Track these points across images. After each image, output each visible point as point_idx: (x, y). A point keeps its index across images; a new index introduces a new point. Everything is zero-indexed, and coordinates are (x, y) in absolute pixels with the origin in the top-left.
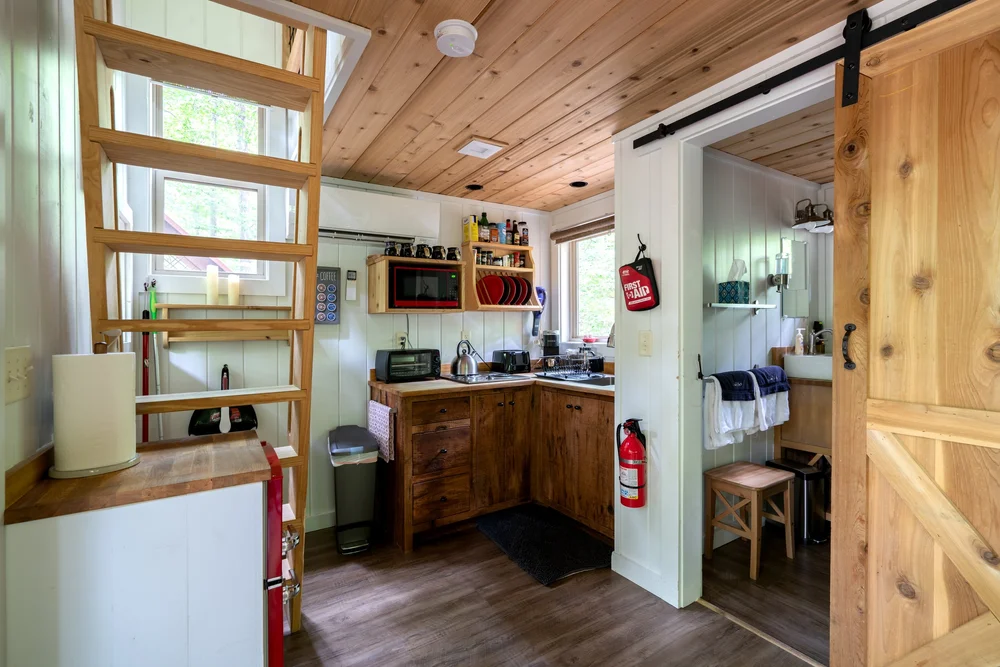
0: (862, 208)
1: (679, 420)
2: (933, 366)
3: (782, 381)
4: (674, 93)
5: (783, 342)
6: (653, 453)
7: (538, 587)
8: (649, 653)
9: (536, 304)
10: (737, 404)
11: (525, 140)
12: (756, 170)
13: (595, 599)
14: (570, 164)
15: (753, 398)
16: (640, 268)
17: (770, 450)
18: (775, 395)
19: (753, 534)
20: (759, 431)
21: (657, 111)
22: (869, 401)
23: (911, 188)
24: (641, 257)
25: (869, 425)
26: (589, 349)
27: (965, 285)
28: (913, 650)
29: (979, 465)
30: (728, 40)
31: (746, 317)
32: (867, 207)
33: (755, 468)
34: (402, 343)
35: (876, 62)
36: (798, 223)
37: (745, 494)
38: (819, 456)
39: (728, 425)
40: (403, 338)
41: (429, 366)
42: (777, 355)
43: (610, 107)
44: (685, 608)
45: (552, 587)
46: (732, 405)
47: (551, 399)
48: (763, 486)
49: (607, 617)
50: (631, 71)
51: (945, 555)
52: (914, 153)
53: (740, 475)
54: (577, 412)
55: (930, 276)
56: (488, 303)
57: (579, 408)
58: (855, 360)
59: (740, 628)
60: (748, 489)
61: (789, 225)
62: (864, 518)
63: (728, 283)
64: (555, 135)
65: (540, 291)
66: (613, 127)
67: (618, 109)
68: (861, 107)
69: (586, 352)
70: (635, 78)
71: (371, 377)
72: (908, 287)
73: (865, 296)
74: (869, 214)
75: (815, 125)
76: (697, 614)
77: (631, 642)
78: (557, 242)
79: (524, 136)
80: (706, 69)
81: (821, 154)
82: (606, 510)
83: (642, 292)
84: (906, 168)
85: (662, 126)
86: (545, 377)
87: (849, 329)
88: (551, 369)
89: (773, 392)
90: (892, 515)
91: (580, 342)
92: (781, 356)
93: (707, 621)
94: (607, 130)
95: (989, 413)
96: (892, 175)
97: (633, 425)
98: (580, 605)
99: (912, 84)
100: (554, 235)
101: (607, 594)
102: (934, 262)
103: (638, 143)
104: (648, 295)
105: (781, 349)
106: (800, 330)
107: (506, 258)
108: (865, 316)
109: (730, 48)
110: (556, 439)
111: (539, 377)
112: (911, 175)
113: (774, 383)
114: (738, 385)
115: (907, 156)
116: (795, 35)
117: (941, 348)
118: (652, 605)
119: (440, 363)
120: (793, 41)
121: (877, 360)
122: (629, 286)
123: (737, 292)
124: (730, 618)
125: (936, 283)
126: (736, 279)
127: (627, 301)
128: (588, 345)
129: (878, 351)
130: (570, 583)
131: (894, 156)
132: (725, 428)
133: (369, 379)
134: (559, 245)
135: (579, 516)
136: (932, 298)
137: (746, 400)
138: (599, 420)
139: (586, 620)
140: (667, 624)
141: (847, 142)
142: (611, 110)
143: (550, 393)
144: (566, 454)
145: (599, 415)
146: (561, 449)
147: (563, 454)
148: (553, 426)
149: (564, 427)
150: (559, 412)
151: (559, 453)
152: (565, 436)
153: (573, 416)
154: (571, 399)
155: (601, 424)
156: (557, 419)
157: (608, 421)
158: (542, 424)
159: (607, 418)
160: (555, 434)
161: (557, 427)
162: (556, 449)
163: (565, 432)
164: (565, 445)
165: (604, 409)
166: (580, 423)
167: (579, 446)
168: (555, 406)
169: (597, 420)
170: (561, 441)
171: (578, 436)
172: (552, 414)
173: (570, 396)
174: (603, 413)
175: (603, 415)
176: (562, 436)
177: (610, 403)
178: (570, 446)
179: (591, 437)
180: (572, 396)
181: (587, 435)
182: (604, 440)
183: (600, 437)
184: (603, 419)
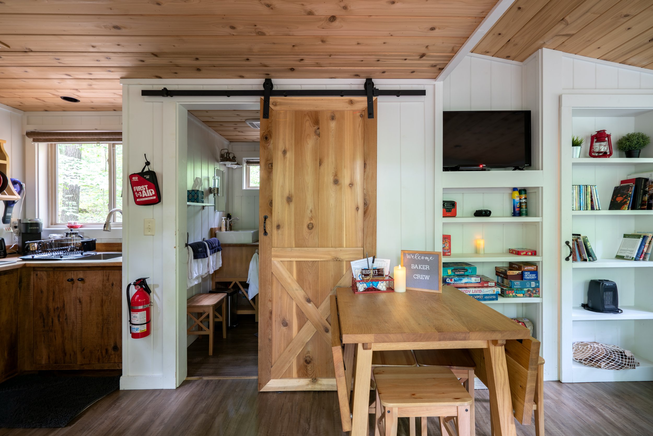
0: (270, 165)
1: (176, 273)
2: (293, 232)
3: (219, 246)
4: (176, 73)
5: (215, 225)
6: (155, 297)
7: (56, 432)
8: (166, 421)
9: (11, 193)
10: (199, 260)
11: (32, 51)
12: (204, 127)
13: (113, 413)
14: (71, 84)
15: (207, 256)
16: (148, 177)
17: (210, 285)
18: (216, 254)
19: (210, 332)
20: (209, 274)
21: (160, 78)
22: (273, 249)
23: (286, 161)
24: (146, 169)
25: (272, 259)
26: (76, 234)
27: (302, 201)
28: (287, 347)
29: (305, 267)
30: (215, 63)
31: (199, 211)
32: (272, 164)
33: (207, 295)
35: (275, 104)
36: (222, 161)
37: (206, 310)
38: (234, 283)
39: (196, 273)
42: (213, 232)
43: (128, 62)
44: (180, 386)
45: (70, 426)
46: (197, 261)
48: (214, 304)
49: (130, 417)
50: (154, 50)
51: (296, 304)
52: (287, 147)
53: (201, 300)
54: (80, 284)
55: (292, 197)
57: (82, 280)
58: (267, 231)
59: (212, 380)
60: (208, 306)
61: (217, 161)
62: (271, 300)
63: (193, 191)
64: (68, 60)
65: (14, 183)
66: (124, 74)
67: (134, 65)
68: (270, 121)
69: (74, 236)
70: (155, 55)
72: (285, 201)
73: (271, 203)
74: (272, 169)
75: (238, 115)
76: (187, 386)
77: (152, 421)
78: (34, 141)
79: (33, 48)
80: (199, 70)
81: (236, 129)
82: (111, 351)
83: (149, 193)
84: (285, 152)
85: (165, 89)
86: (33, 259)
87: (266, 218)
88: (34, 252)
89: (215, 252)
90: (280, 295)
91: (65, 228)
92: (215, 232)
93: (194, 386)
94: (117, 75)
95: (308, 248)
96: (280, 154)
97: (141, 283)
98: (103, 422)
99: (286, 119)
100: (29, 134)
101: (122, 406)
102: (293, 191)
103: (145, 93)
104: (153, 196)
105: (215, 228)
106: (223, 218)
108: (271, 212)
109: (214, 66)
110: (52, 311)
111: (24, 260)
112: (286, 155)
113: (216, 247)
114: (200, 249)
115: (285, 147)
116: (243, 75)
117: (295, 225)
118: (159, 394)
120: (242, 77)
121: (275, 231)
122: (139, 188)
123: (198, 196)
124: (205, 378)
125: (294, 199)
126: (197, 188)
127: (135, 198)
128: (74, 231)
129: (275, 228)
130: (88, 414)
131: (281, 146)
132: (195, 275)
134: (36, 144)
135: (82, 365)
136: (293, 205)
137: (204, 258)
138: (104, 285)
139: (114, 428)
140: (172, 400)
141: (265, 135)
142: (128, 64)
143: (45, 272)
144: (65, 319)
145: (103, 282)
146: (59, 316)
147: (61, 320)
148: (48, 300)
149: (62, 298)
150: (57, 287)
151: (56, 321)
152: (64, 305)
153: (74, 287)
154: (72, 273)
155: (105, 288)
156: (54, 293)
157: (113, 285)
158: (32, 300)
159: (112, 282)
160: (51, 306)
161: (53, 299)
162: (52, 319)
163: (64, 301)
164: (64, 312)
165: (109, 276)
166: (83, 290)
167: (82, 310)
168: (51, 282)
169: (101, 286)
170: (59, 310)
171: (80, 302)
172: (47, 289)
173: (71, 272)
174: (108, 280)
175: (108, 281)
176: (60, 306)
177: (115, 271)
178: (70, 312)
179: (95, 300)
180: (72, 272)
181: (90, 299)
182: (108, 299)
183: (104, 298)
184: (107, 284)
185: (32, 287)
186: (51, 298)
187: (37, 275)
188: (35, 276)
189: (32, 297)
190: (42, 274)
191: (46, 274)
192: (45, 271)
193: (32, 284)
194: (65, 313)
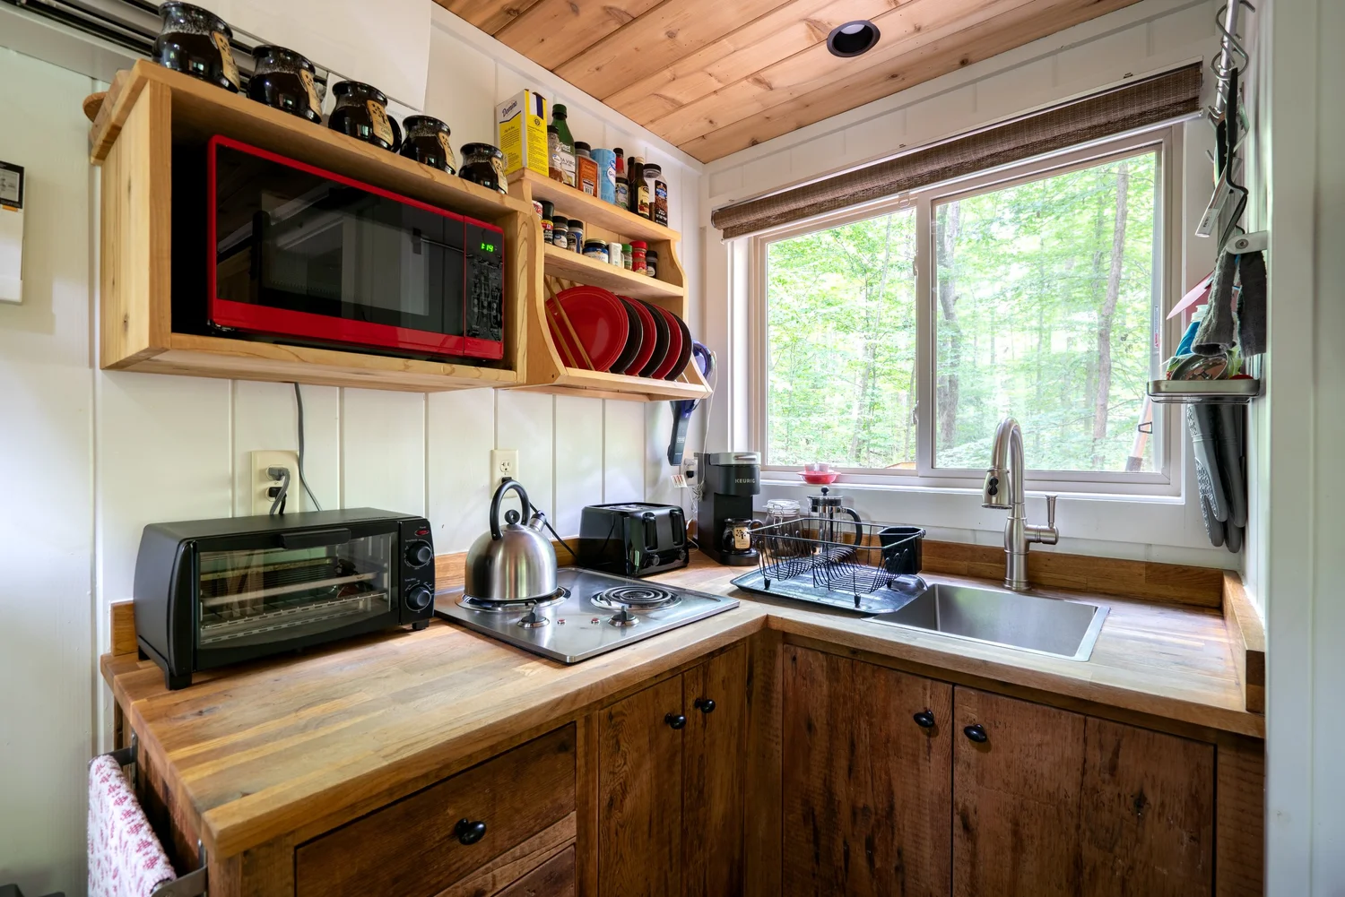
26: (836, 502)
34: (273, 492)
40: (278, 474)
41: (386, 580)
47: (821, 677)
54: (966, 748)
56: (583, 366)
71: (117, 639)
78: (726, 236)
100: (719, 216)
107: (617, 248)
110: (845, 813)
119: (431, 569)
133: (105, 646)
134: (729, 242)
138: (1088, 791)
143: (820, 655)
144: (897, 869)
145: (1084, 773)
146: (870, 845)
147: (878, 865)
148: (830, 762)
149: (883, 776)
150: (863, 725)
151: (860, 859)
152: (892, 807)
153: (934, 750)
154: (925, 689)
155: (1096, 808)
156: (853, 746)
157: (1140, 801)
158: (780, 748)
159: (1136, 789)
160: (841, 789)
161: (850, 770)
162: (845, 843)
163: (890, 793)
164: (893, 839)
165: (1116, 754)
166: (980, 780)
167: (973, 866)
168: (841, 700)
169: (1069, 786)
170: (872, 821)
171: (966, 827)
172: (828, 724)
173: (921, 679)
174: (1113, 769)
175: (1112, 775)
176: (876, 808)
177: (1157, 735)
178: (917, 848)
179: (1037, 842)
180: (928, 682)
181: (1015, 833)
182: (1114, 872)
183: (1090, 853)
184: (1108, 791)
185: (777, 697)
186: (842, 763)
187: (794, 659)
188: (789, 663)
189: (780, 733)
190: (811, 659)
191: (825, 664)
192: (822, 652)
193: (779, 688)
194: (896, 843)
